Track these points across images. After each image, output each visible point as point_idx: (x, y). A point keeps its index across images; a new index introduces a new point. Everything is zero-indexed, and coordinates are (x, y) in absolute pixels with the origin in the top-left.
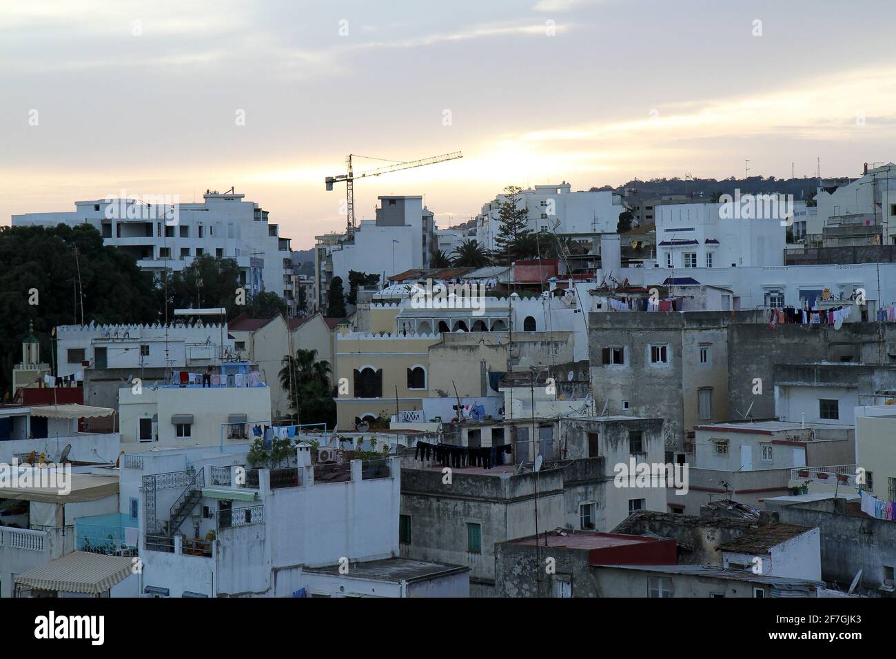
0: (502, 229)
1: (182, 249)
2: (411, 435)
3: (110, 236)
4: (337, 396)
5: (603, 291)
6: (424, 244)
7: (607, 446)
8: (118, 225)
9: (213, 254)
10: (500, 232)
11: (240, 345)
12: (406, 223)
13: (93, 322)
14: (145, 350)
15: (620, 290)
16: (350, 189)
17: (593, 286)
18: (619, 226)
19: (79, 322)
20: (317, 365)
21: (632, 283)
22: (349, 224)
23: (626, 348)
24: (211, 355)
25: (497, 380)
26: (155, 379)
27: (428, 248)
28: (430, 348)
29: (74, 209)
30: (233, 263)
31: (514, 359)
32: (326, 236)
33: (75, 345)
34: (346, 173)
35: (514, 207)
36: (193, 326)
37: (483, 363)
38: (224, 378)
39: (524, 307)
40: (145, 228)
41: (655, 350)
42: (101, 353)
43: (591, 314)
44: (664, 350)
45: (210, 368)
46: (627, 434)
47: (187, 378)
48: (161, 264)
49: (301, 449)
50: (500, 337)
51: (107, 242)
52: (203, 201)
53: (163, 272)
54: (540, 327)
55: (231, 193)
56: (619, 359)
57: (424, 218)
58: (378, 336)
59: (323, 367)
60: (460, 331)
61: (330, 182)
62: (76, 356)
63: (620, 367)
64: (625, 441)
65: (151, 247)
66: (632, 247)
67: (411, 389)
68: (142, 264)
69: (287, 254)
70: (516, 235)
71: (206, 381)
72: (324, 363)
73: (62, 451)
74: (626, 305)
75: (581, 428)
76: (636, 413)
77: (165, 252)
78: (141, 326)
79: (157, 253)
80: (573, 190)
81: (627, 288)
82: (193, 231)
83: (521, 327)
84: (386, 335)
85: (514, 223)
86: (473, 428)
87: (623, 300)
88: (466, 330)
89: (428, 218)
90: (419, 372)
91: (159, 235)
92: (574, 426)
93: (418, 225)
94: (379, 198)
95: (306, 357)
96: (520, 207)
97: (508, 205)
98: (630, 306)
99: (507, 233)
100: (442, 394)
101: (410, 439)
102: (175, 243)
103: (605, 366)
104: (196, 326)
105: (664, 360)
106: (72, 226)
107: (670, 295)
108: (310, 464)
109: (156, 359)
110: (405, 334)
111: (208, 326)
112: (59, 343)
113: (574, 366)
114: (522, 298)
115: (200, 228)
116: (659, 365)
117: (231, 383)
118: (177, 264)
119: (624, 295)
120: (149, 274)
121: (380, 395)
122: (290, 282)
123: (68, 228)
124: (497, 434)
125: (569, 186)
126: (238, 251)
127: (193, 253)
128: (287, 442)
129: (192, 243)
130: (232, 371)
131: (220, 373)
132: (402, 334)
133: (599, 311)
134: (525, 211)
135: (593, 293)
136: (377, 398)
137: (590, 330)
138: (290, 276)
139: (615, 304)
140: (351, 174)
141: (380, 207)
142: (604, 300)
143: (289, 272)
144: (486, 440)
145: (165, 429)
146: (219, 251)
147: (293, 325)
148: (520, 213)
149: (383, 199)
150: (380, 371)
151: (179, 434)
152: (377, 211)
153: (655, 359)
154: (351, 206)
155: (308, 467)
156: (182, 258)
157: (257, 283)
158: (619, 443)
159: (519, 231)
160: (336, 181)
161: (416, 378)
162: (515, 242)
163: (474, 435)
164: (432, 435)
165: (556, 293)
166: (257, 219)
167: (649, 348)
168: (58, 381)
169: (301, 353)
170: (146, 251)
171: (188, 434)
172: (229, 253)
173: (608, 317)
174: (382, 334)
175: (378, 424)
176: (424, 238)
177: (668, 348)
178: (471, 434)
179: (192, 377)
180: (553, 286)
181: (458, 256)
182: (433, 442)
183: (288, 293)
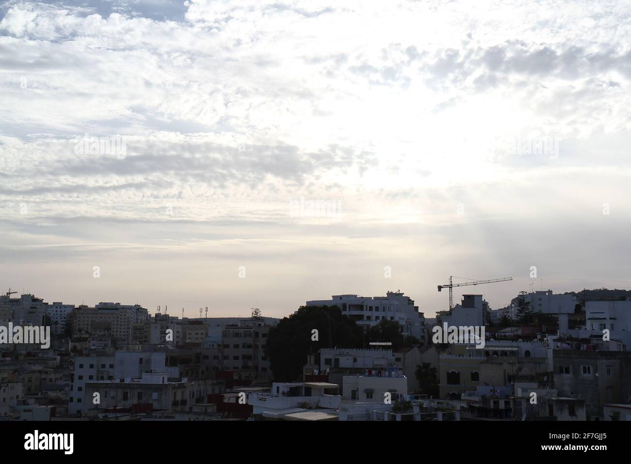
0: (518, 310)
1: (376, 317)
2: (469, 402)
3: (346, 311)
4: (439, 383)
5: (560, 340)
6: (483, 316)
7: (557, 411)
8: (350, 306)
9: (389, 319)
10: (518, 312)
11: (398, 360)
12: (475, 307)
13: (336, 347)
14: (355, 360)
15: (568, 339)
16: (451, 291)
17: (555, 337)
18: (575, 310)
19: (330, 347)
20: (431, 369)
21: (574, 336)
22: (450, 307)
23: (570, 366)
24: (383, 363)
25: (511, 379)
26: (357, 373)
27: (485, 318)
28: (480, 363)
29: (331, 299)
30: (397, 323)
31: (520, 369)
32: (441, 312)
33: (329, 357)
34: (449, 284)
35: (524, 300)
36: (377, 350)
37: (505, 371)
38: (387, 373)
39: (525, 346)
40: (360, 307)
41: (584, 368)
42: (337, 360)
43: (554, 350)
44: (589, 368)
45: (382, 369)
46: (567, 406)
47: (371, 372)
48: (367, 323)
49: (415, 405)
50: (513, 359)
51: (344, 313)
52: (386, 296)
53: (368, 326)
54: (532, 355)
55: (398, 292)
56: (567, 371)
57: (484, 305)
58: (458, 357)
59: (434, 370)
60: (495, 356)
61: (440, 288)
62: (328, 362)
63: (568, 375)
64: (566, 409)
65: (363, 316)
66: (577, 320)
67: (473, 381)
68: (359, 323)
69: (422, 320)
70: (525, 313)
71: (379, 374)
72: (434, 369)
73: (316, 402)
74: (569, 346)
75: (545, 402)
76: (576, 397)
77: (369, 318)
78: (355, 350)
79: (365, 318)
80: (554, 293)
81: (571, 339)
82: (381, 309)
83: (523, 355)
84: (461, 357)
85: (524, 308)
86: (496, 400)
87: (569, 344)
88: (498, 356)
89: (485, 304)
90: (477, 374)
91: (366, 310)
92: (542, 401)
93: (481, 307)
94: (463, 295)
95: (426, 366)
96: (526, 301)
97: (521, 300)
98: (572, 347)
99: (521, 312)
100: (486, 384)
101: (468, 404)
102: (374, 314)
103: (561, 374)
104: (379, 350)
105: (589, 372)
106: (329, 306)
107: (592, 342)
108: (419, 412)
109: (359, 364)
110: (470, 356)
111: (384, 350)
112: (321, 356)
113: (547, 374)
114: (523, 341)
115: (384, 307)
116: (587, 375)
117: (390, 376)
118: (373, 323)
119: (569, 342)
120: (361, 327)
121: (459, 384)
122: (424, 332)
123: (327, 307)
124: (507, 403)
125: (551, 291)
126: (401, 317)
127: (381, 318)
128: (410, 402)
129: (381, 314)
130: (391, 370)
131: (386, 371)
132: (469, 356)
133: (557, 349)
134: (529, 303)
135: (554, 340)
136: (458, 385)
137: (553, 357)
138: (423, 329)
139: (565, 346)
140: (451, 285)
141: (463, 299)
142: (559, 344)
143: (423, 327)
144: (502, 405)
145: (362, 395)
146: (392, 318)
147: (422, 352)
148: (526, 303)
149: (465, 296)
150: (459, 373)
151: (368, 397)
152: (462, 301)
153: (585, 372)
154: (451, 299)
155: (418, 414)
156: (376, 320)
157: (408, 332)
158: (564, 411)
159: (527, 312)
160: (443, 287)
161: (475, 377)
162: (525, 316)
163: (496, 403)
164: (477, 402)
165: (540, 340)
166: (409, 304)
167: (582, 367)
168: (320, 372)
169: (424, 364)
170: (361, 317)
171: (371, 397)
172: (396, 319)
173: (562, 352)
174: (460, 356)
175: (456, 397)
176: (483, 313)
177: (591, 368)
178: (494, 402)
179: (373, 372)
180: (539, 337)
181: (499, 322)
182: (477, 405)
183: (423, 337)
